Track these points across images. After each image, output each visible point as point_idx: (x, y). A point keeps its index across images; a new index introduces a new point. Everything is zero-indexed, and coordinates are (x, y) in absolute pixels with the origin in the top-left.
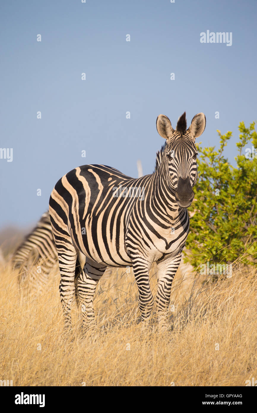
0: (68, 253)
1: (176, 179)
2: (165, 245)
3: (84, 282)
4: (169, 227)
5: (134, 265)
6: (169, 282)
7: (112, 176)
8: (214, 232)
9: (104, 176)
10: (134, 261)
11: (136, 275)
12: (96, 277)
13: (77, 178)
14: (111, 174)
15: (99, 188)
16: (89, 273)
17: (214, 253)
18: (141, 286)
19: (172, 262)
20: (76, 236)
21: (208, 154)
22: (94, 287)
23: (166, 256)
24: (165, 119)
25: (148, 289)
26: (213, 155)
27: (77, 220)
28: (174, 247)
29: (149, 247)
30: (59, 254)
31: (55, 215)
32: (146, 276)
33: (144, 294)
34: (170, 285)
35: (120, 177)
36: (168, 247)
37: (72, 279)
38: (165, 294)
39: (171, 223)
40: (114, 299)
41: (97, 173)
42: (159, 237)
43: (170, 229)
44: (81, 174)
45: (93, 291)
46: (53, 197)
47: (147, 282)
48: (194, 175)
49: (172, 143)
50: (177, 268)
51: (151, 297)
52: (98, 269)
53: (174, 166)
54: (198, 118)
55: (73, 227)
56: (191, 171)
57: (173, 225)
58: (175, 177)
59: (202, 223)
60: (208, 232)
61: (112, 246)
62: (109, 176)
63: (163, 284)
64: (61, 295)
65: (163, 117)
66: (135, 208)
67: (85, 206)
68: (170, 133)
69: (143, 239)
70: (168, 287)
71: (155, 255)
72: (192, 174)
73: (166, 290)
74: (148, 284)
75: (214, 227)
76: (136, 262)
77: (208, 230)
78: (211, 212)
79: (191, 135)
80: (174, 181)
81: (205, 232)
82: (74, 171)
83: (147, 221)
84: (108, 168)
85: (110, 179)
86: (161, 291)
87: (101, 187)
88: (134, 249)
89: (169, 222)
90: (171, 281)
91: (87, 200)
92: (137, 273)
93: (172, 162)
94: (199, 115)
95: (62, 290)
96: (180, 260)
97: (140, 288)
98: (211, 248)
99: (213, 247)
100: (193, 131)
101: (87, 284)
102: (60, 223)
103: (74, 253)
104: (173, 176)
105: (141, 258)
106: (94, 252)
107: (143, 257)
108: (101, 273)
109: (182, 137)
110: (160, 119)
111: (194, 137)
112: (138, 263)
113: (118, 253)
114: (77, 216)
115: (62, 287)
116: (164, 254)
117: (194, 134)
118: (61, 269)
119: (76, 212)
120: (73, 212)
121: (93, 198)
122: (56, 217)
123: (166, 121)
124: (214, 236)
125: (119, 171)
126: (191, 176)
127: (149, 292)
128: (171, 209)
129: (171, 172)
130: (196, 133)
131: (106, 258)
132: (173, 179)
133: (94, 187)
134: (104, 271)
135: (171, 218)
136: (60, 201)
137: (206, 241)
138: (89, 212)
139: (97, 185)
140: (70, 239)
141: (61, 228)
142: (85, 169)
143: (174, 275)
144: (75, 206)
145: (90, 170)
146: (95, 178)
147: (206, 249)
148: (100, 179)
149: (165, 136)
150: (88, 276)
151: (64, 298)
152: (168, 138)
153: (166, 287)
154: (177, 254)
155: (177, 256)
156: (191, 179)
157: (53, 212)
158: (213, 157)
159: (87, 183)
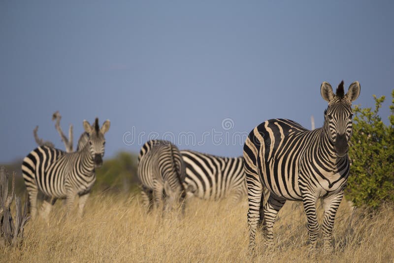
0: (256, 188)
1: (335, 135)
2: (328, 185)
3: (267, 211)
4: (331, 171)
5: (304, 199)
6: (332, 214)
7: (293, 129)
8: (370, 176)
9: (286, 128)
10: (303, 196)
11: (305, 207)
12: (277, 208)
13: (265, 129)
14: (292, 127)
15: (281, 137)
16: (272, 204)
17: (370, 192)
18: (309, 216)
19: (335, 198)
20: (262, 175)
21: (366, 114)
22: (275, 216)
23: (330, 193)
24: (327, 86)
25: (315, 218)
26: (370, 115)
27: (263, 162)
28: (336, 187)
29: (316, 185)
30: (249, 188)
31: (247, 158)
32: (314, 208)
33: (312, 223)
34: (334, 216)
35: (298, 129)
36: (330, 186)
37: (258, 208)
38: (329, 223)
39: (332, 168)
40: (289, 225)
41: (281, 126)
42: (324, 178)
43: (332, 172)
44: (268, 126)
45: (274, 219)
46: (247, 144)
47: (314, 213)
48: (349, 132)
49: (333, 106)
50: (339, 203)
51: (317, 225)
52: (279, 201)
53: (334, 124)
54: (354, 85)
55: (260, 167)
56: (347, 128)
57: (334, 169)
58: (334, 133)
59: (360, 168)
60: (364, 175)
61: (289, 184)
62: (290, 128)
63: (328, 215)
64: (249, 221)
65: (326, 84)
66: (306, 154)
67: (269, 151)
68: (331, 97)
69: (311, 179)
70: (332, 218)
71: (321, 192)
72: (348, 131)
73: (330, 220)
74: (315, 215)
75: (370, 172)
76: (305, 197)
77: (365, 173)
78: (367, 160)
79: (348, 99)
80: (333, 136)
81: (362, 175)
82: (264, 123)
83: (314, 165)
84: (291, 122)
85: (290, 130)
86: (326, 221)
87: (283, 137)
88: (304, 186)
89: (331, 167)
90: (335, 213)
91: (272, 147)
92: (306, 205)
93: (332, 120)
94: (355, 83)
95: (249, 217)
96: (342, 197)
97: (309, 218)
98: (367, 188)
99: (368, 187)
100: (350, 96)
101: (270, 212)
102: (251, 164)
103: (260, 188)
104: (332, 132)
105: (309, 194)
106: (275, 188)
107: (311, 193)
108: (281, 205)
109: (340, 101)
110: (323, 85)
111: (351, 101)
112: (307, 198)
113: (294, 189)
114: (263, 159)
115: (249, 215)
116: (328, 192)
117: (350, 99)
118: (249, 200)
119: (263, 155)
120: (261, 156)
121: (276, 145)
122: (248, 159)
123: (329, 88)
124: (370, 179)
125: (298, 124)
126: (347, 133)
127: (316, 221)
128: (332, 157)
129: (331, 129)
130: (352, 98)
131: (285, 193)
132: (333, 134)
133: (278, 136)
134: (284, 203)
135: (332, 163)
136: (252, 147)
137: (363, 182)
138: (273, 156)
139: (280, 134)
140: (257, 177)
141: (251, 168)
142: (272, 123)
143: (337, 208)
144: (262, 151)
145: (276, 123)
146: (279, 129)
147: (364, 189)
148: (282, 130)
149: (327, 99)
150: (271, 207)
151: (250, 223)
152: (330, 101)
153: (330, 218)
154: (340, 192)
155: (340, 193)
156: (347, 135)
157: (246, 155)
158: (370, 117)
159: (273, 133)
